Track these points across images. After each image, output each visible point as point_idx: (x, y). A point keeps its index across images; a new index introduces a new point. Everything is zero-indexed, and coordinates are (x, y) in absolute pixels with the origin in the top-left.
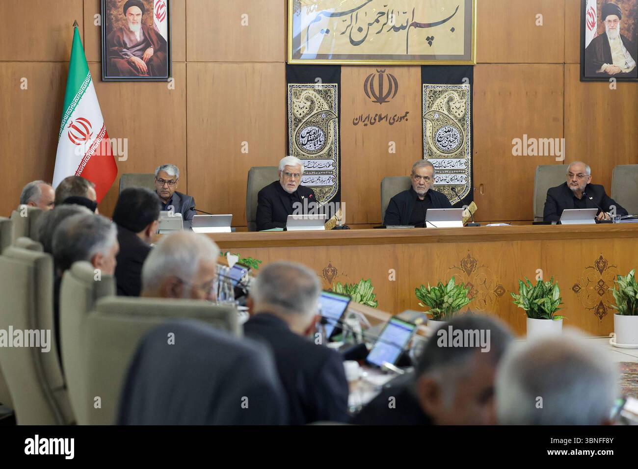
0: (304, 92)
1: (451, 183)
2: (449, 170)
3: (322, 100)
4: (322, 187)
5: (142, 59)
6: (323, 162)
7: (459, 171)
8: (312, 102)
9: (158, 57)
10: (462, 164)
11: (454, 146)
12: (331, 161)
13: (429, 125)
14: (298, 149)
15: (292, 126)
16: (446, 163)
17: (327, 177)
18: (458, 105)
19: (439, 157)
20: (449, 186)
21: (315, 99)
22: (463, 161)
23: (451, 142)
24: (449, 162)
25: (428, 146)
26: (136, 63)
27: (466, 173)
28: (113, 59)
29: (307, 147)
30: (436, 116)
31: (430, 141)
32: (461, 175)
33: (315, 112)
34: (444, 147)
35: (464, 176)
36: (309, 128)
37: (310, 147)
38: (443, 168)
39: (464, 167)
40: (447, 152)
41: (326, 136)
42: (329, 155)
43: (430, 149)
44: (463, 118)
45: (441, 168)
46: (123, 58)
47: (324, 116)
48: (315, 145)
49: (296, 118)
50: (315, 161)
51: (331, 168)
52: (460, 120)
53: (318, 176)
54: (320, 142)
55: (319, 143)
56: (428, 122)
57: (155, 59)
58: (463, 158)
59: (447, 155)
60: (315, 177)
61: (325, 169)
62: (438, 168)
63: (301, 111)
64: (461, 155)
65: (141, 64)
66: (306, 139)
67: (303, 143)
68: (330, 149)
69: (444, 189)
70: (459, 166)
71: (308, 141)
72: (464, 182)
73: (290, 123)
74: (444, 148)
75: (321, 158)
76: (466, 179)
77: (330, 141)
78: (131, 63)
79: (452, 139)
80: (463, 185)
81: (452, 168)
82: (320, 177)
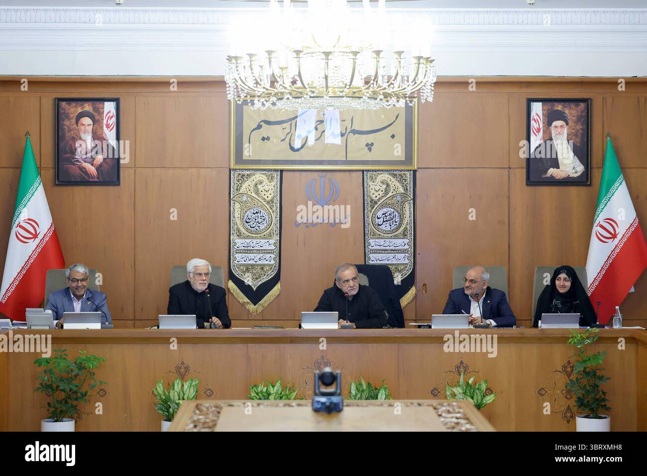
0: (380, 176)
1: (260, 262)
2: (258, 250)
3: (397, 184)
4: (398, 264)
5: (92, 165)
6: (399, 242)
7: (268, 252)
8: (388, 185)
9: (107, 163)
10: (270, 244)
11: (262, 227)
12: (406, 241)
13: (237, 208)
14: (374, 229)
15: (368, 207)
16: (254, 244)
17: (403, 255)
18: (267, 188)
19: (248, 237)
20: (258, 265)
21: (390, 183)
22: (272, 241)
23: (259, 223)
24: (258, 242)
25: (236, 226)
26: (87, 168)
27: (275, 254)
28: (65, 165)
29: (383, 227)
30: (245, 198)
31: (239, 222)
32: (269, 255)
33: (390, 194)
34: (251, 227)
35: (273, 256)
36: (385, 210)
37: (386, 227)
38: (252, 248)
39: (273, 247)
40: (254, 232)
42: (404, 235)
43: (238, 230)
44: (272, 201)
45: (249, 248)
46: (75, 165)
47: (399, 198)
48: (390, 226)
49: (372, 200)
50: (391, 240)
51: (407, 247)
52: (268, 203)
53: (393, 255)
54: (396, 222)
55: (394, 223)
56: (237, 204)
57: (105, 165)
58: (271, 239)
59: (256, 235)
61: (401, 248)
62: (246, 248)
63: (377, 194)
64: (270, 236)
65: (92, 169)
66: (381, 220)
67: (379, 223)
68: (406, 229)
69: (252, 268)
70: (267, 247)
71: (384, 221)
72: (273, 262)
73: (366, 204)
74: (252, 229)
75: (396, 237)
76: (274, 259)
77: (405, 222)
78: (82, 169)
79: (260, 220)
80: (272, 265)
81: (260, 248)
82: (395, 256)
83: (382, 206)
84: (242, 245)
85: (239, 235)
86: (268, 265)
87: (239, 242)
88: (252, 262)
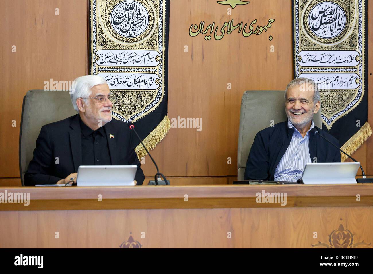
1: (136, 87)
2: (131, 68)
4: (342, 90)
6: (343, 55)
7: (148, 70)
10: (151, 58)
11: (139, 31)
12: (354, 54)
14: (307, 35)
16: (127, 57)
17: (349, 76)
19: (117, 47)
20: (132, 91)
22: (154, 54)
23: (134, 25)
24: (132, 55)
25: (98, 30)
27: (158, 73)
29: (320, 33)
31: (103, 23)
32: (149, 76)
35: (155, 77)
37: (324, 33)
38: (122, 64)
39: (154, 63)
40: (126, 40)
42: (351, 45)
43: (103, 35)
45: (118, 64)
48: (331, 30)
50: (332, 53)
51: (354, 63)
53: (334, 76)
54: (340, 25)
55: (338, 27)
58: (153, 49)
59: (128, 44)
60: (332, 77)
61: (346, 64)
62: (114, 64)
64: (151, 45)
66: (318, 21)
67: (315, 27)
68: (353, 36)
69: (123, 96)
70: (146, 62)
71: (321, 24)
72: (154, 86)
74: (124, 34)
75: (339, 48)
76: (158, 81)
77: (353, 25)
79: (135, 21)
80: (153, 91)
81: (136, 64)
82: (338, 77)
84: (108, 60)
85: (104, 44)
86: (148, 91)
87: (103, 55)
88: (123, 86)
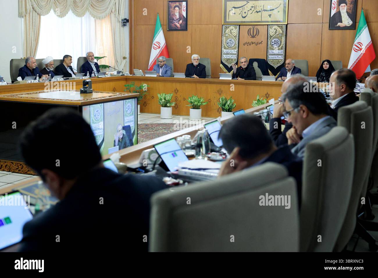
0: (274, 27)
1: (231, 58)
2: (231, 54)
3: (280, 30)
4: (279, 59)
8: (276, 30)
10: (235, 51)
11: (233, 45)
12: (282, 51)
13: (224, 38)
14: (271, 46)
15: (269, 38)
16: (230, 51)
17: (281, 56)
18: (234, 32)
19: (228, 49)
21: (277, 29)
28: (170, 24)
30: (227, 35)
31: (225, 44)
32: (235, 55)
33: (277, 33)
35: (236, 56)
36: (275, 39)
37: (275, 46)
38: (229, 53)
39: (236, 53)
40: (229, 48)
41: (281, 42)
43: (225, 46)
44: (236, 36)
46: (173, 24)
47: (280, 35)
48: (277, 45)
49: (271, 36)
51: (282, 53)
52: (235, 37)
54: (279, 44)
56: (224, 37)
57: (182, 24)
60: (277, 56)
61: (280, 53)
62: (227, 53)
63: (272, 33)
64: (235, 48)
66: (274, 43)
68: (282, 46)
72: (236, 58)
73: (268, 37)
75: (279, 49)
77: (282, 44)
78: (175, 25)
79: (232, 43)
83: (274, 38)
85: (225, 48)
86: (234, 59)
87: (224, 51)
88: (229, 58)
